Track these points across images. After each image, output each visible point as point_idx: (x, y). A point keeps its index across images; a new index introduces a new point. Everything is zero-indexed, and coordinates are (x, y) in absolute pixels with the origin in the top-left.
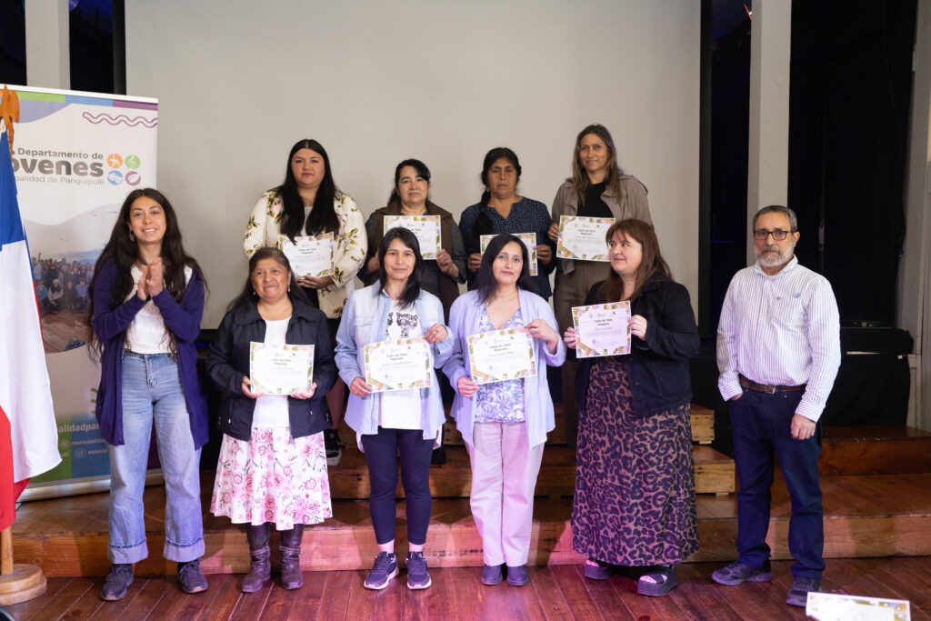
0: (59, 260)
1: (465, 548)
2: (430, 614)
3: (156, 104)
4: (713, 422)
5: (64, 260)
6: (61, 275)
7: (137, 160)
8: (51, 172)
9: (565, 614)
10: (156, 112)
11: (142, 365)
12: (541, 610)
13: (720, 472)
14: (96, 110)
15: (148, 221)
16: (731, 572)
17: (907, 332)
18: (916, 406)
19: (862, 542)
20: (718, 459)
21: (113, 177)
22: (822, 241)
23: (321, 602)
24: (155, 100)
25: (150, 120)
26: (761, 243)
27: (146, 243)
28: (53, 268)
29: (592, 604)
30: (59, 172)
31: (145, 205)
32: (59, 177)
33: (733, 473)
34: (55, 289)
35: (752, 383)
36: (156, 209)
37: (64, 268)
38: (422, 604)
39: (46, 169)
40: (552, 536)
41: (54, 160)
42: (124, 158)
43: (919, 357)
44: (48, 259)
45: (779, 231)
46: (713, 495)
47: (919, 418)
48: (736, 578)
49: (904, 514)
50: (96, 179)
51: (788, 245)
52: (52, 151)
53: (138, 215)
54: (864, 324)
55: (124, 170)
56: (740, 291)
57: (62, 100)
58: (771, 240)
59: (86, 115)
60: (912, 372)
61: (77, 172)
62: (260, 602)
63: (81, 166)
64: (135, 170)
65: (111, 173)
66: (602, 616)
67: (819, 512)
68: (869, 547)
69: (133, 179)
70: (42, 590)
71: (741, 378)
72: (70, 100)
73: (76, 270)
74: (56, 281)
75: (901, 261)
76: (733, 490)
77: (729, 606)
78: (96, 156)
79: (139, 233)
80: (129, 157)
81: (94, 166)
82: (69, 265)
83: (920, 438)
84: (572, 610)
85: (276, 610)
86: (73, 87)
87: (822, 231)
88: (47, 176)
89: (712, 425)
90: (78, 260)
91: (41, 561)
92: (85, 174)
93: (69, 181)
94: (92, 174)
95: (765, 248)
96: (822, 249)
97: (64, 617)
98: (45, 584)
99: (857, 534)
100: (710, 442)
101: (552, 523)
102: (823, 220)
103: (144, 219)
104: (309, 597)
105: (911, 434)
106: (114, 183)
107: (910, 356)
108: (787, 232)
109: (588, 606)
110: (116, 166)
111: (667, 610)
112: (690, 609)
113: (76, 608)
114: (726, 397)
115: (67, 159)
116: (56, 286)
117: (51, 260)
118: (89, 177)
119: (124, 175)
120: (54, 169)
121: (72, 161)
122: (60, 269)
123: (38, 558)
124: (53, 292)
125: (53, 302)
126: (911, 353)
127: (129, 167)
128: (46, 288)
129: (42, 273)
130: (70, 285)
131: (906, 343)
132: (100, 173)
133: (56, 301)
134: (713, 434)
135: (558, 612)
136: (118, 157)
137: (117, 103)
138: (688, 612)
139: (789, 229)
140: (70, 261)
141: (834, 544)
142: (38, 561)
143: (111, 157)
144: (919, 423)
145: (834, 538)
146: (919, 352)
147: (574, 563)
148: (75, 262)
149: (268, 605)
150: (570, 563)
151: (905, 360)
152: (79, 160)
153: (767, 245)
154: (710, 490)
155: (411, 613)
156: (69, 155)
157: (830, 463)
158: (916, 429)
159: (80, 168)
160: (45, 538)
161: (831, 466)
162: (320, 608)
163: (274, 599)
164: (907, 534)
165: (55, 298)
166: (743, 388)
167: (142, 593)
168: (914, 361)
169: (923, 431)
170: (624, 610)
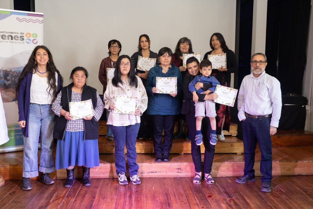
0: (9, 70)
1: (149, 171)
2: (136, 194)
3: (43, 15)
4: (237, 128)
5: (11, 70)
6: (10, 75)
7: (36, 35)
8: (6, 39)
9: (182, 194)
10: (43, 18)
11: (39, 107)
12: (174, 193)
13: (238, 146)
14: (21, 17)
15: (42, 57)
16: (242, 179)
17: (306, 97)
18: (308, 123)
19: (287, 170)
20: (238, 141)
21: (28, 41)
22: (277, 65)
23: (98, 190)
24: (42, 14)
25: (41, 21)
26: (254, 65)
27: (40, 65)
28: (7, 73)
29: (192, 191)
30: (8, 39)
31: (41, 51)
32: (8, 41)
33: (243, 146)
34: (8, 80)
35: (249, 115)
36: (45, 53)
37: (11, 73)
38: (133, 191)
39: (4, 38)
40: (179, 167)
41: (7, 35)
42: (31, 34)
43: (310, 106)
44: (5, 70)
45: (261, 61)
46: (236, 154)
47: (309, 127)
48: (243, 181)
49: (302, 161)
50: (22, 41)
51: (263, 66)
52: (6, 31)
53: (39, 55)
54: (291, 95)
55: (32, 38)
56: (246, 83)
57: (9, 13)
58: (258, 64)
59: (18, 19)
60: (307, 112)
61: (15, 39)
62: (78, 189)
63: (16, 37)
64: (35, 39)
65: (27, 39)
66: (195, 195)
67: (271, 159)
68: (289, 172)
69: (35, 42)
70: (3, 184)
71: (246, 113)
72: (12, 13)
73: (15, 74)
74: (8, 78)
75: (305, 73)
76: (243, 152)
77: (240, 193)
78: (21, 33)
79: (38, 61)
80: (33, 34)
81: (21, 37)
82: (13, 72)
83: (309, 135)
84: (185, 193)
85: (82, 192)
86: (15, 9)
87: (277, 62)
88: (4, 40)
89: (237, 130)
90: (16, 70)
91: (3, 174)
92: (18, 40)
93: (12, 42)
94: (20, 40)
95: (256, 67)
96: (277, 68)
97: (10, 194)
98: (4, 182)
99: (285, 168)
100: (236, 135)
101: (180, 163)
102: (278, 58)
103: (41, 57)
104: (95, 187)
105: (306, 133)
106: (28, 43)
107: (306, 106)
108: (264, 62)
109: (191, 192)
110: (29, 37)
111: (218, 194)
112: (226, 193)
113: (14, 191)
114: (240, 120)
115: (11, 34)
116: (8, 79)
117: (6, 70)
118: (19, 41)
119: (32, 40)
120: (7, 38)
121: (13, 35)
122: (9, 73)
123: (2, 173)
124: (7, 81)
125: (7, 85)
126: (307, 105)
127: (33, 37)
128: (5, 80)
129: (3, 74)
130: (13, 79)
131: (305, 101)
132: (23, 39)
133: (8, 84)
134: (237, 133)
135: (180, 194)
136: (29, 34)
137: (29, 15)
138: (225, 194)
139: (264, 61)
140: (13, 70)
141: (277, 171)
142: (2, 174)
143: (27, 34)
144: (309, 129)
145: (277, 169)
146: (309, 104)
147: (187, 177)
148: (15, 71)
149: (80, 190)
150: (186, 177)
151: (305, 107)
152: (15, 35)
153: (257, 66)
154: (235, 152)
155: (129, 194)
156: (12, 33)
157: (278, 143)
158: (308, 131)
159: (16, 38)
160: (4, 166)
161: (278, 144)
162: (98, 192)
163: (82, 188)
164: (303, 168)
165: (8, 83)
166: (246, 117)
167: (37, 186)
168: (308, 108)
169: (310, 132)
170: (203, 193)
